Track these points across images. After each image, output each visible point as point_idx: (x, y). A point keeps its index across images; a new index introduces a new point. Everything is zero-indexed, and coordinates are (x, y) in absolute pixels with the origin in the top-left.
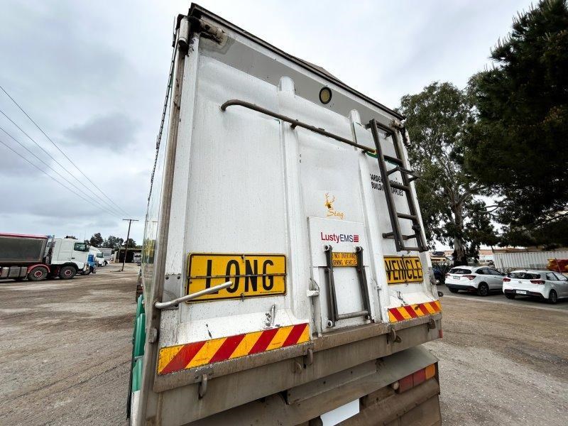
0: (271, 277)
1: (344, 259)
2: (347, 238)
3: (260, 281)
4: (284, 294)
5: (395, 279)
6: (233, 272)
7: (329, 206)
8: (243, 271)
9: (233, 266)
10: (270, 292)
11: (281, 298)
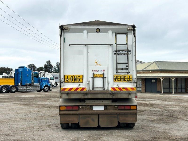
0: (79, 79)
1: (98, 76)
2: (100, 71)
3: (77, 80)
4: (82, 82)
5: (118, 81)
6: (72, 78)
7: (96, 63)
8: (74, 78)
9: (72, 77)
10: (79, 82)
11: (82, 83)
